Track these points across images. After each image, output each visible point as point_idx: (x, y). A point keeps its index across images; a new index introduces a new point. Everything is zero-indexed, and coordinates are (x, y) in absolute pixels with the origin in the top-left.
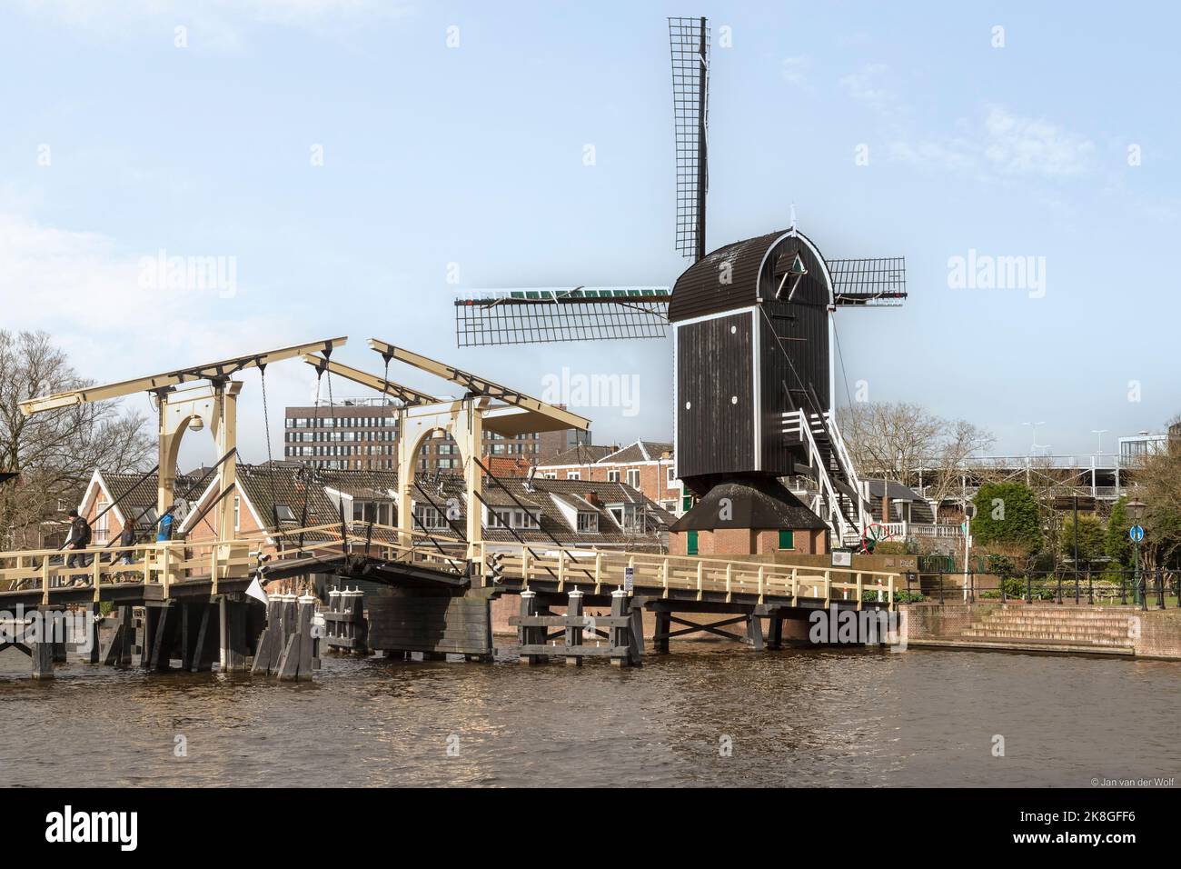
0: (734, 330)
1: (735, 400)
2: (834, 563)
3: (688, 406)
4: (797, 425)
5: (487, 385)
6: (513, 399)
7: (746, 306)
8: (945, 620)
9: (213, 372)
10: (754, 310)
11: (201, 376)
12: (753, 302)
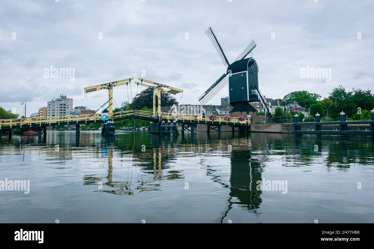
0: (242, 75)
1: (243, 88)
2: (247, 117)
3: (232, 89)
4: (255, 92)
5: (161, 85)
6: (167, 87)
7: (245, 71)
8: (260, 127)
9: (108, 84)
10: (247, 72)
11: (106, 85)
12: (247, 70)
